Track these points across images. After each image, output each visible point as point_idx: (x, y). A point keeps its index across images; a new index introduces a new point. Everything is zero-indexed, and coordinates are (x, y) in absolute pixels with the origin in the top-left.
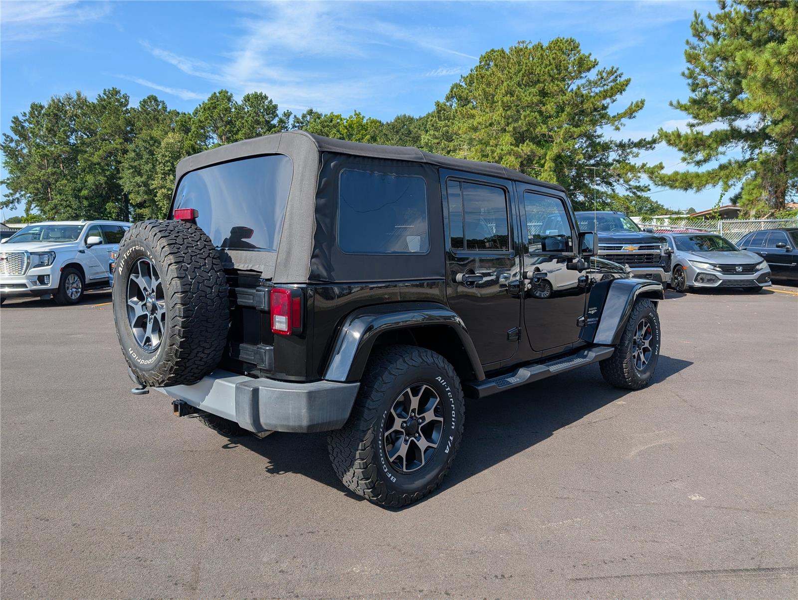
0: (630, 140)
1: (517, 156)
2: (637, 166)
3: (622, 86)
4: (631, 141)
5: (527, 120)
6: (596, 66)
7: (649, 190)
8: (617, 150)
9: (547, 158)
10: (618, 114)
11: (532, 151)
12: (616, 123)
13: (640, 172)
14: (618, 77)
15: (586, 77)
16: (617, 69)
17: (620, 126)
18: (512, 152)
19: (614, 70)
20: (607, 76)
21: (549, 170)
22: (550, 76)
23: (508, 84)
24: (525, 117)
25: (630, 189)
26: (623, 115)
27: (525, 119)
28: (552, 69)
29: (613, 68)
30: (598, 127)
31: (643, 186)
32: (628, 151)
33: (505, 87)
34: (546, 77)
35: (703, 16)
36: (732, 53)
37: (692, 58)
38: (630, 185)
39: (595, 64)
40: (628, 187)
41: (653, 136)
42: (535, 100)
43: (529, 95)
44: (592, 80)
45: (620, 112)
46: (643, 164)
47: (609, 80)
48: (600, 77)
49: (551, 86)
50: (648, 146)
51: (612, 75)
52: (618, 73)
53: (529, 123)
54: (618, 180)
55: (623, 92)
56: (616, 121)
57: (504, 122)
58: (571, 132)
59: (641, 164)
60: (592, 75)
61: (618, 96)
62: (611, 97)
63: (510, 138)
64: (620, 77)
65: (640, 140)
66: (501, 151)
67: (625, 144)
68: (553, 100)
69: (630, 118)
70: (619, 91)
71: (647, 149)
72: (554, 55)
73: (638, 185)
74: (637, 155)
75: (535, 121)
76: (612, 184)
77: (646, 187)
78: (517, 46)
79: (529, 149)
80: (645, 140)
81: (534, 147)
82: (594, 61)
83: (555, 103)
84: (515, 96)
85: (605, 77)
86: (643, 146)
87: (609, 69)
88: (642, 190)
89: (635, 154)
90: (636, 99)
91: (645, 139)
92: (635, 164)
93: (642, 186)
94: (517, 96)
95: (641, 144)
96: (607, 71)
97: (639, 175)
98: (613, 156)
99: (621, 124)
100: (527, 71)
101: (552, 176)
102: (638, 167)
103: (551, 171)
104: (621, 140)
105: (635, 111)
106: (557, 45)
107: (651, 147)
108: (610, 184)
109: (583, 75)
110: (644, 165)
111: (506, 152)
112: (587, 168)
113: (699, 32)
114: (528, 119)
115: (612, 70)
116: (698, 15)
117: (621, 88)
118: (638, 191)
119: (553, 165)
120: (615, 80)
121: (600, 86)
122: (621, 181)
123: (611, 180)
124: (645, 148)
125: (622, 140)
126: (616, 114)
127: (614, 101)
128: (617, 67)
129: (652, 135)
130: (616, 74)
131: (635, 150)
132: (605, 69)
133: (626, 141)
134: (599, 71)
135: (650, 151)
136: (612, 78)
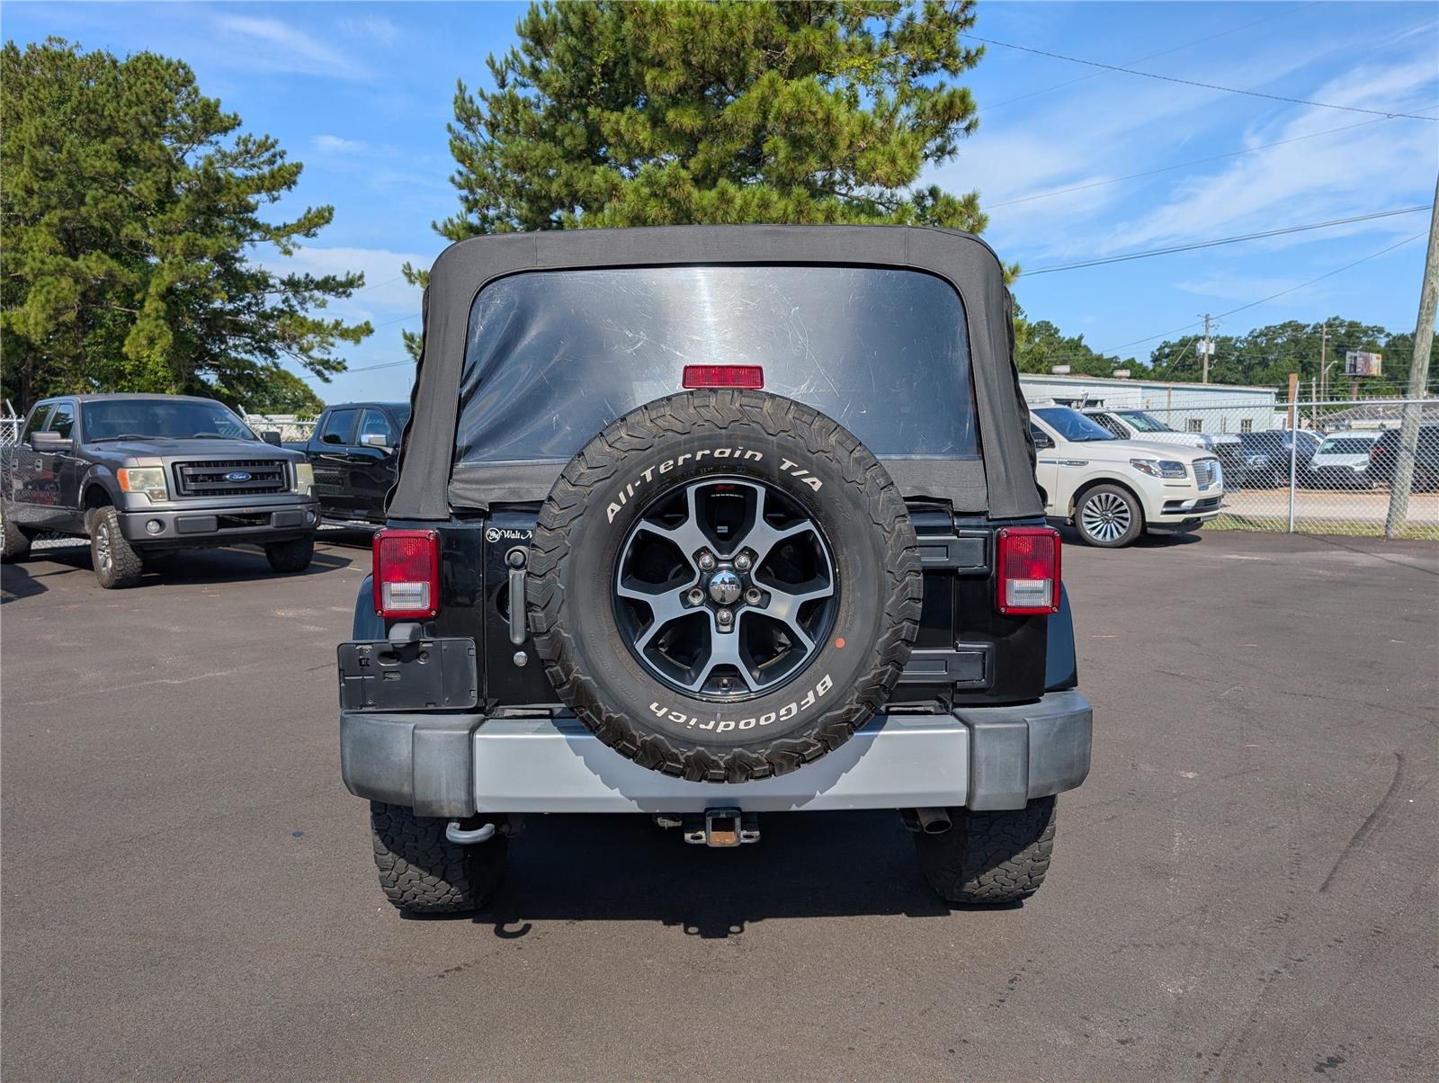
0: (307, 275)
1: (78, 278)
2: (325, 323)
3: (291, 176)
4: (310, 277)
5: (100, 206)
6: (237, 127)
7: (345, 368)
8: (284, 292)
9: (152, 290)
10: (284, 224)
11: (110, 274)
12: (284, 240)
13: (332, 336)
14: (278, 157)
15: (217, 143)
16: (276, 142)
17: (291, 247)
18: (68, 269)
19: (269, 141)
20: (257, 151)
21: (154, 315)
22: (140, 125)
23: (45, 124)
24: (96, 201)
25: (311, 364)
26: (295, 228)
27: (96, 204)
28: (145, 114)
29: (267, 138)
30: (246, 244)
31: (334, 361)
32: (307, 294)
33: (37, 128)
34: (132, 126)
35: (472, 92)
36: (538, 163)
37: (463, 156)
38: (310, 357)
39: (236, 123)
40: (308, 361)
41: (348, 273)
42: (111, 170)
43: (97, 158)
44: (228, 152)
45: (288, 223)
46: (337, 321)
47: (262, 159)
48: (242, 147)
49: (146, 148)
50: (341, 290)
51: (267, 150)
52: (278, 148)
53: (105, 214)
54: (289, 347)
55: (293, 187)
56: (283, 236)
57: (39, 203)
58: (198, 246)
59: (333, 322)
60: (228, 143)
61: (283, 192)
62: (269, 190)
63: (50, 239)
64: (281, 157)
65: (326, 278)
66: (40, 265)
67: (299, 282)
68: (149, 175)
69: (307, 235)
70: (285, 183)
71: (338, 295)
72: (148, 86)
73: (326, 357)
74: (323, 304)
75: (118, 213)
76: (275, 354)
77: (339, 363)
78: (46, 44)
79: (105, 267)
80: (334, 279)
81: (114, 264)
82: (233, 116)
83: (155, 182)
84: (64, 152)
85: (252, 152)
86: (333, 290)
87: (259, 137)
88: (334, 368)
89: (318, 302)
90: (317, 204)
91: (334, 277)
92: (323, 320)
93: (332, 360)
94: (69, 152)
95: (328, 285)
96: (255, 141)
97: (331, 340)
98: (272, 301)
99: (294, 245)
100: (85, 105)
101: (165, 329)
102: (328, 327)
103: (158, 318)
104: (291, 274)
105: (316, 225)
106: (146, 65)
107: (344, 292)
108: (271, 353)
109: (214, 138)
110: (337, 324)
111: (52, 268)
112: (229, 320)
113: (467, 115)
114: (103, 205)
115: (266, 141)
116: (463, 87)
117: (285, 179)
118: (325, 369)
119: (162, 306)
120: (271, 162)
121: (244, 167)
122: (295, 348)
123: (275, 345)
124: (333, 293)
125: (294, 274)
126: (282, 226)
127: (275, 199)
128: (276, 138)
129: (346, 273)
130: (273, 150)
131: (317, 294)
132: (251, 136)
133: (300, 275)
134: (239, 138)
135: (344, 299)
136: (266, 155)
